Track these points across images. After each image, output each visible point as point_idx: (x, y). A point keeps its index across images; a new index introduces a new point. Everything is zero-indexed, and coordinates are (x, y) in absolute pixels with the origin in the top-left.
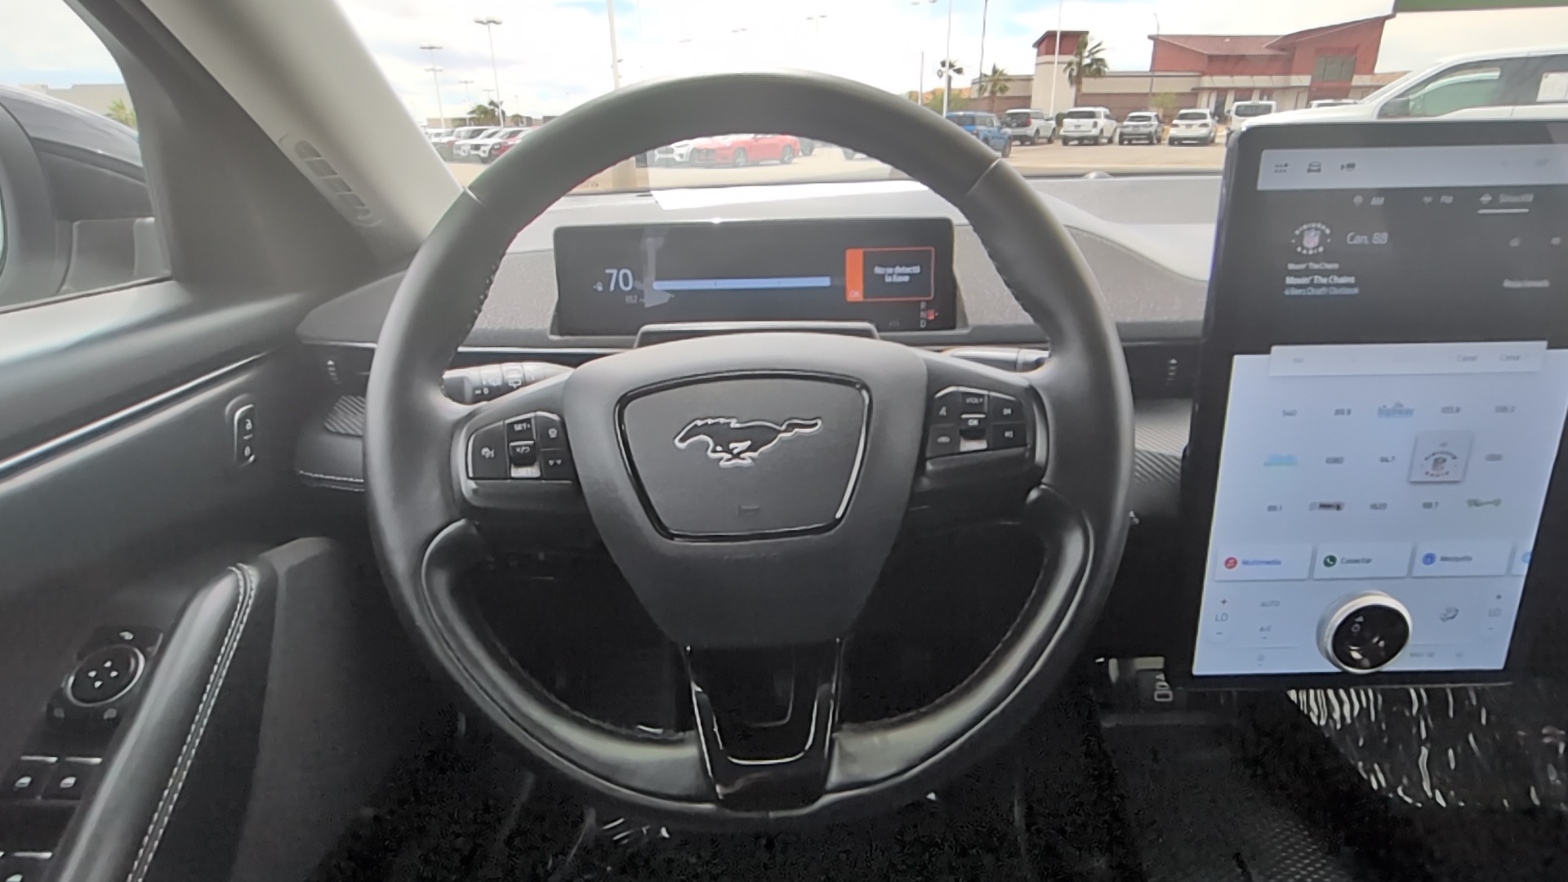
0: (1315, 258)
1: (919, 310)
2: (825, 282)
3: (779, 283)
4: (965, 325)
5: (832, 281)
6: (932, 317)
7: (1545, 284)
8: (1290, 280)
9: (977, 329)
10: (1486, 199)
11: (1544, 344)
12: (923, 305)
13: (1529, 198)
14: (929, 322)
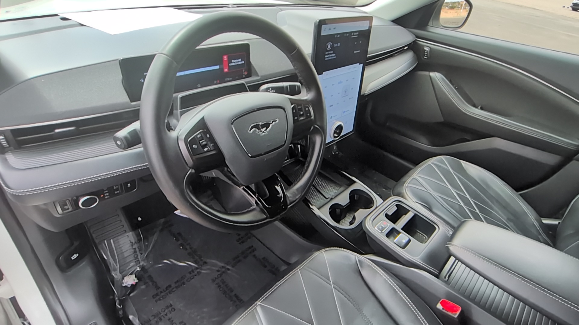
0: (330, 51)
1: (243, 72)
2: (217, 67)
3: (204, 69)
4: (258, 75)
5: (220, 67)
6: (246, 74)
7: (359, 51)
8: (326, 56)
9: (262, 76)
10: (352, 34)
11: (358, 64)
12: (244, 71)
13: (357, 33)
14: (245, 75)
